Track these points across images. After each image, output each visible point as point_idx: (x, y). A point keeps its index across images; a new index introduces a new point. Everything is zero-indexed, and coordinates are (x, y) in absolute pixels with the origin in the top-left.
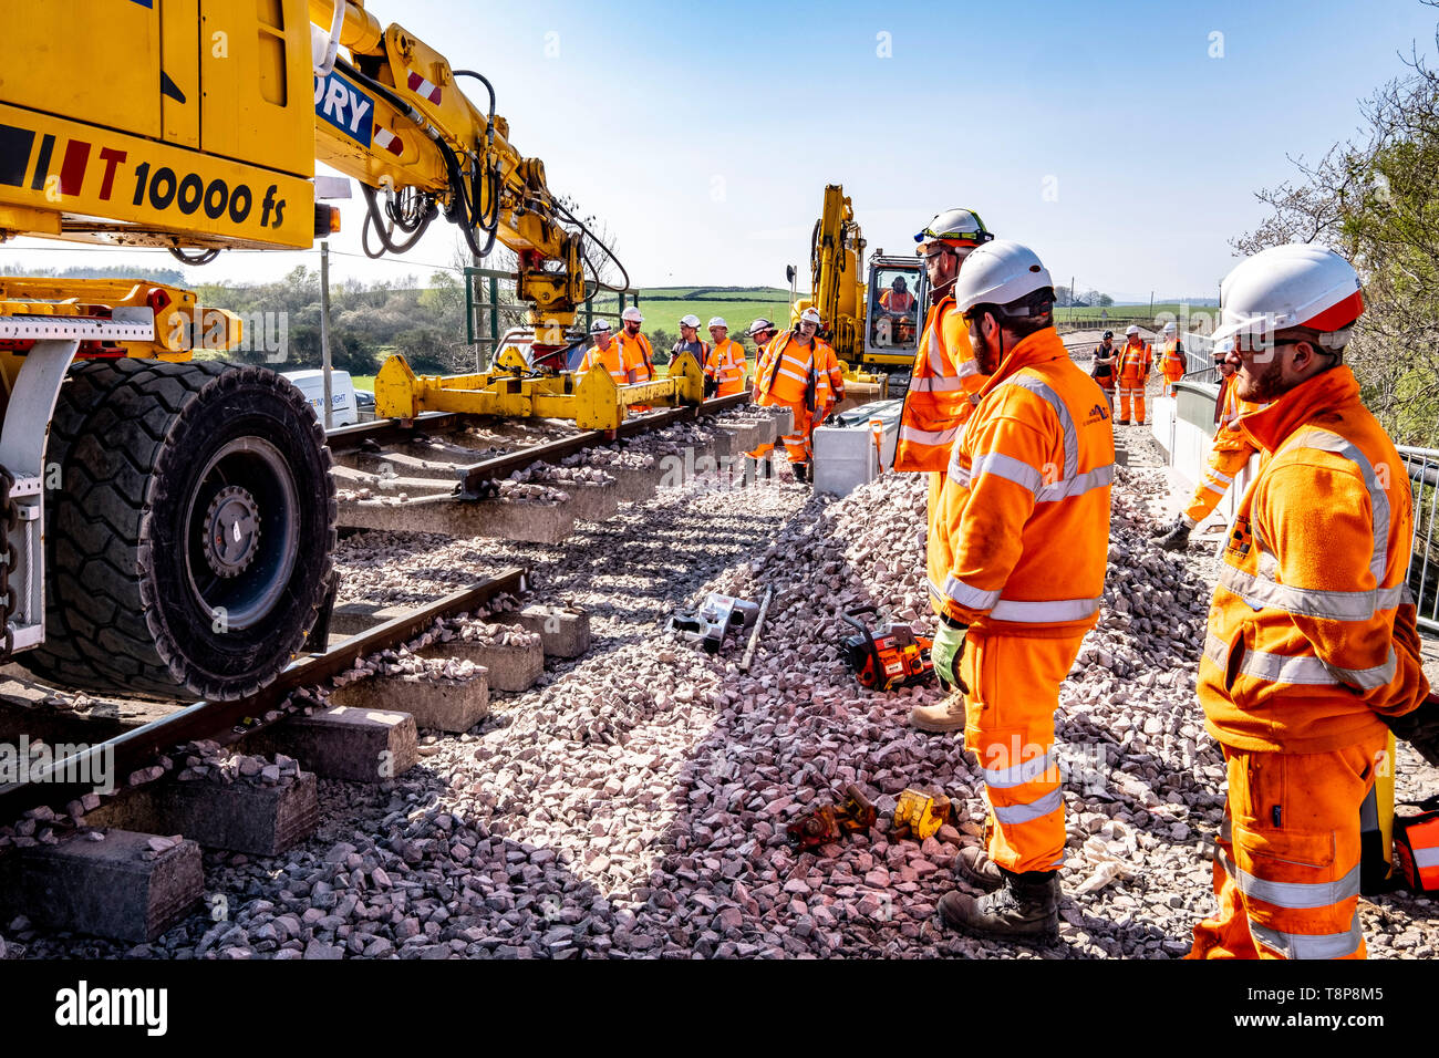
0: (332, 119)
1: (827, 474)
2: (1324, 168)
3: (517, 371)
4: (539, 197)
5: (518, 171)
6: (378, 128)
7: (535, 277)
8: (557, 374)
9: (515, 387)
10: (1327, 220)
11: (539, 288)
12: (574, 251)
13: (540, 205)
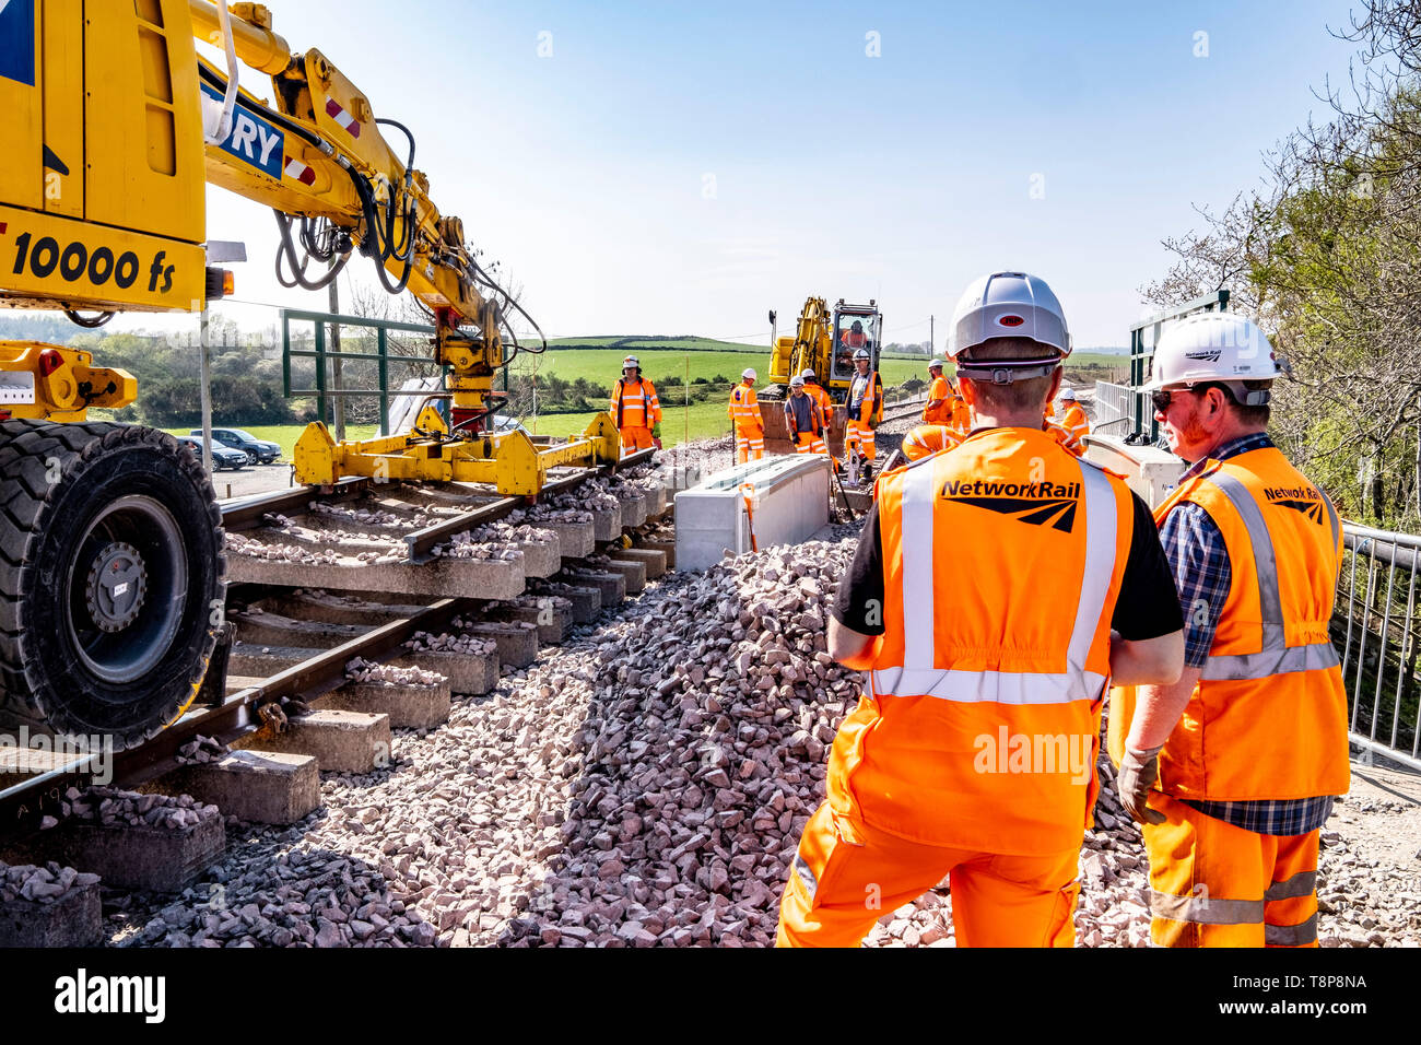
0: (241, 154)
1: (689, 546)
2: (1229, 217)
3: (437, 435)
4: (456, 252)
5: (437, 226)
6: (289, 160)
7: (452, 343)
8: (475, 437)
9: (435, 452)
10: (1233, 269)
11: (457, 353)
12: (490, 317)
13: (458, 260)
